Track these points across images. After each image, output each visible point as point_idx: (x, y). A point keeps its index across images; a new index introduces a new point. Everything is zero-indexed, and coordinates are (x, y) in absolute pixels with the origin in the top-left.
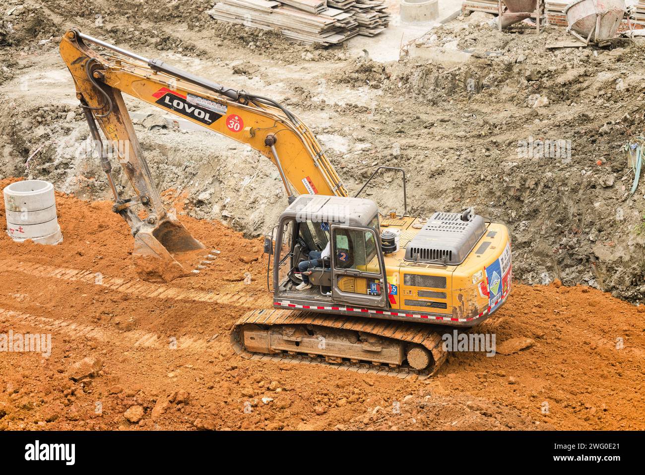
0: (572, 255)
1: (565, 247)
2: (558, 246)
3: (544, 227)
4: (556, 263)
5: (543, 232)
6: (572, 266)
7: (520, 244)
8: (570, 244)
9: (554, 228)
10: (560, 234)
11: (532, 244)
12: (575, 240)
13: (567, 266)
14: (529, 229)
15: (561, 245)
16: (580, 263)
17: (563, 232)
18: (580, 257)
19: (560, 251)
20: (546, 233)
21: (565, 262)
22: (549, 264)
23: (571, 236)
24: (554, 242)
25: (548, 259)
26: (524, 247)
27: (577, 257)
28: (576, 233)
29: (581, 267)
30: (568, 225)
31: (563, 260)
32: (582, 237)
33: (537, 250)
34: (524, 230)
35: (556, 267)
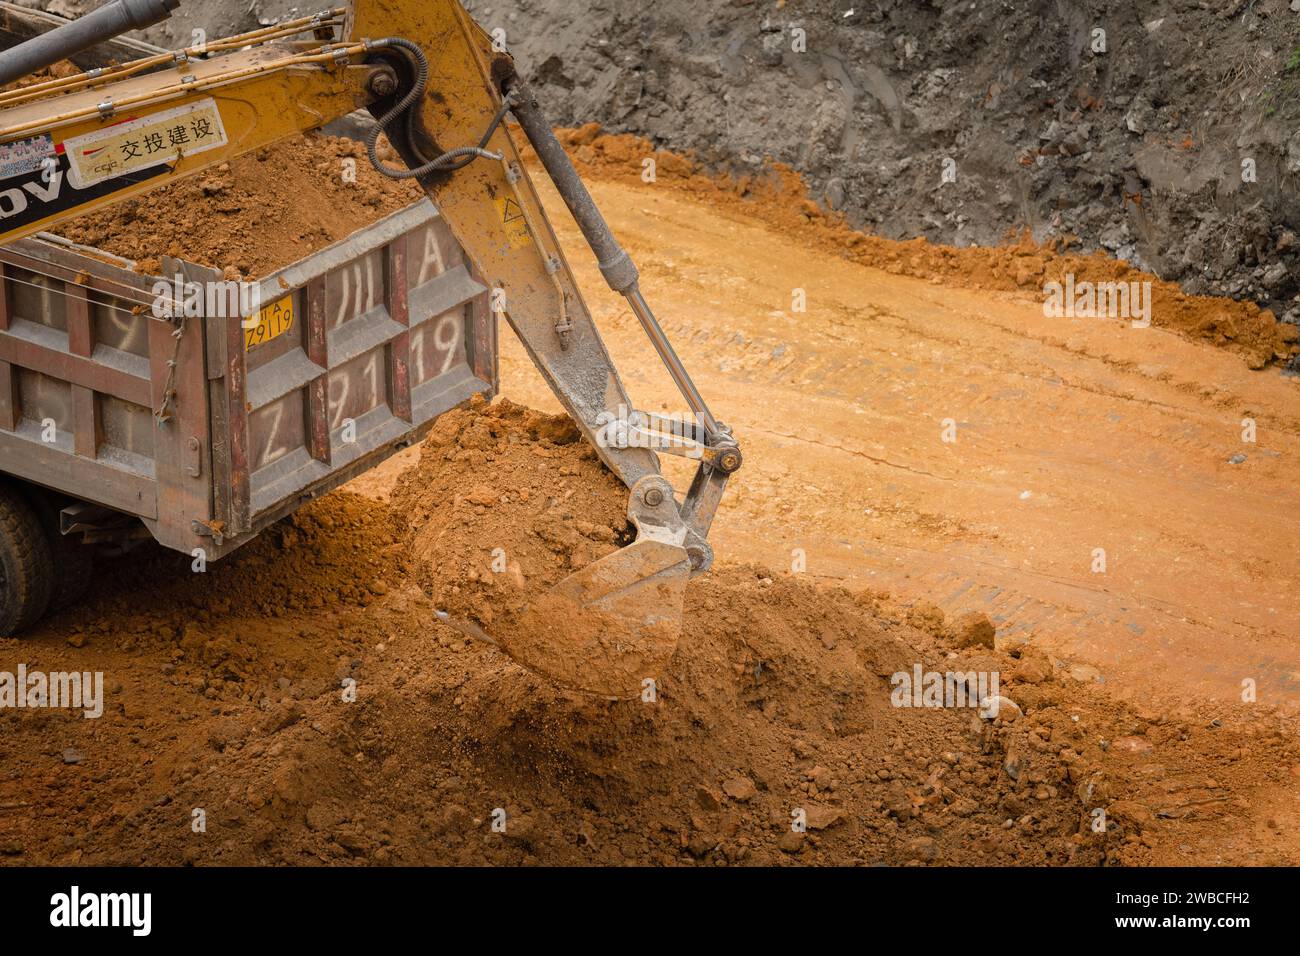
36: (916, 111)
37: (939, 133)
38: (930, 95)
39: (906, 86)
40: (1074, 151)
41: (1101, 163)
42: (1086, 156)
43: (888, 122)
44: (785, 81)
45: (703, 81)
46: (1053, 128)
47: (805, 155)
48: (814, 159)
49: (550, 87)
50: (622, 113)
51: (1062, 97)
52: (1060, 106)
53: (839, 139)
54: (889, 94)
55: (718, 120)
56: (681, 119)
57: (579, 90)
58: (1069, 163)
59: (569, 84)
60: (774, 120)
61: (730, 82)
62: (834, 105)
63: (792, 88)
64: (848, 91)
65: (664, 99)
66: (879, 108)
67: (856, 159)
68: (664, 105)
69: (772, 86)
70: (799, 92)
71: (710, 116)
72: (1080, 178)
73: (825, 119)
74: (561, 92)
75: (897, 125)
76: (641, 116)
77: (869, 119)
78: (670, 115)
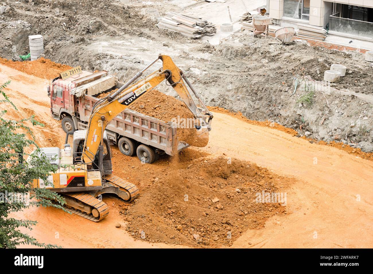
0: (273, 113)
1: (271, 111)
2: (268, 110)
3: (264, 104)
4: (267, 115)
5: (264, 105)
6: (273, 117)
7: (256, 109)
8: (272, 109)
9: (267, 104)
10: (269, 106)
11: (260, 109)
12: (274, 108)
13: (271, 117)
14: (259, 104)
16: (275, 116)
18: (275, 114)
19: (269, 112)
20: (265, 105)
21: (270, 116)
22: (265, 116)
23: (273, 107)
24: (267, 109)
25: (265, 114)
28: (274, 106)
29: (275, 118)
30: (272, 103)
31: (269, 115)
32: (277, 107)
33: (261, 111)
35: (267, 117)
36: (255, 106)
38: (256, 104)
39: (254, 103)
40: (273, 111)
41: (276, 112)
43: (252, 107)
45: (230, 102)
46: (270, 108)
47: (242, 110)
49: (213, 102)
50: (221, 105)
51: (271, 105)
52: (271, 106)
53: (246, 109)
54: (252, 104)
55: (232, 106)
56: (228, 106)
57: (216, 102)
58: (272, 112)
59: (215, 102)
60: (238, 106)
61: (233, 102)
64: (247, 103)
66: (251, 105)
67: (248, 111)
68: (226, 104)
69: (238, 102)
70: (241, 103)
72: (273, 114)
73: (244, 106)
74: (214, 103)
75: (253, 107)
76: (223, 106)
77: (249, 106)
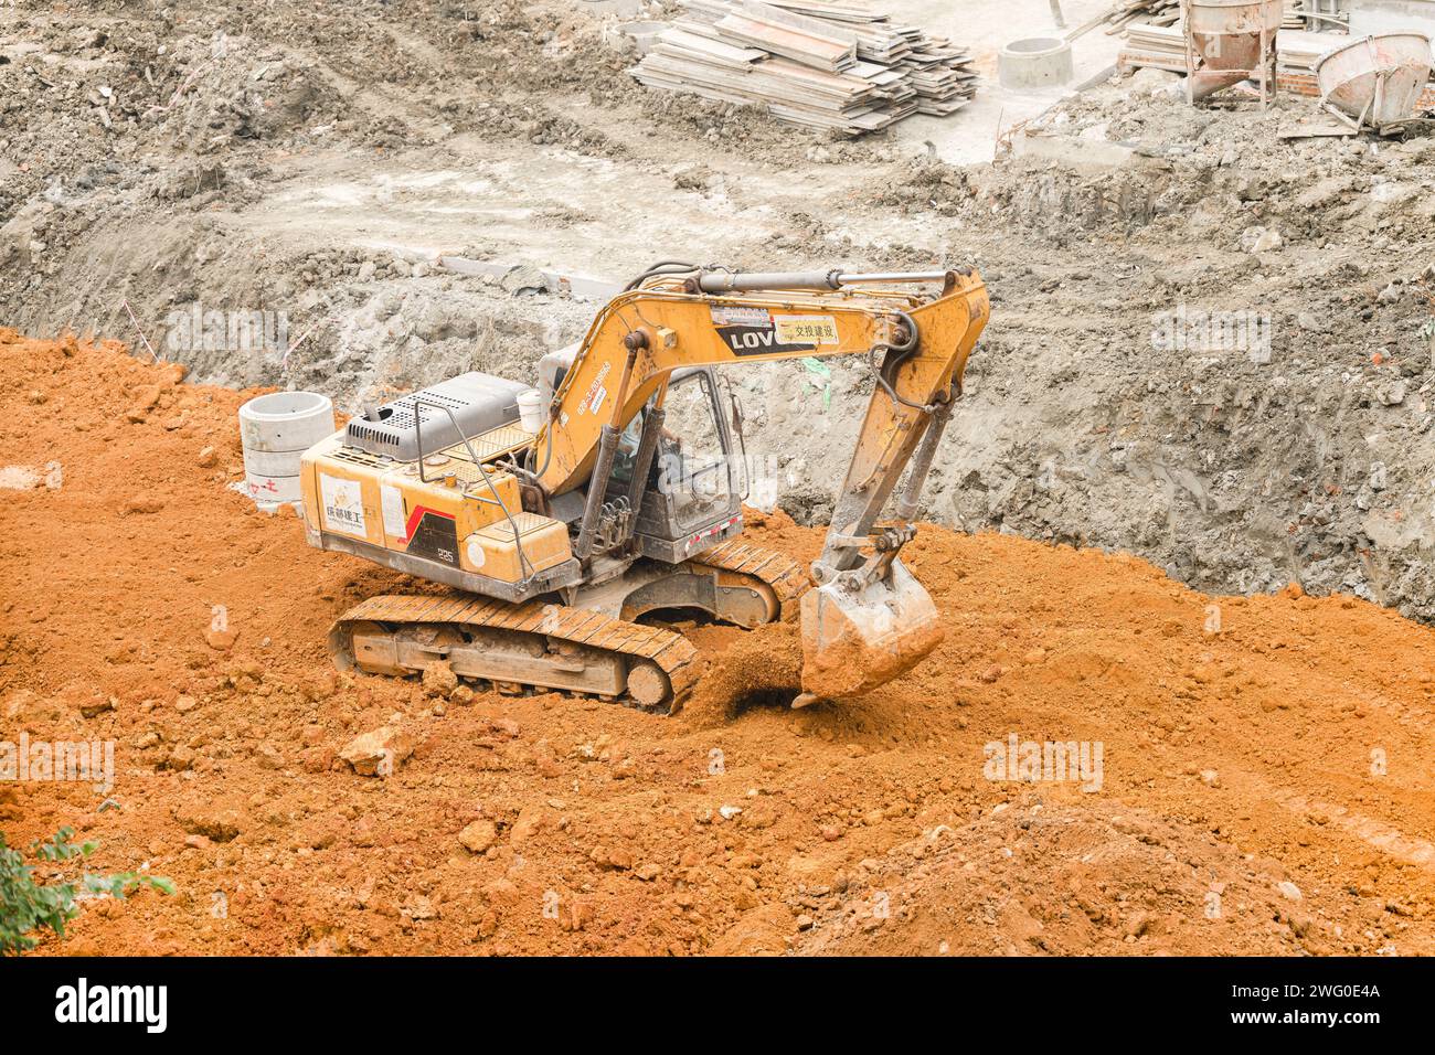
0: (1324, 535)
1: (1310, 521)
2: (1295, 519)
3: (1269, 483)
4: (1292, 551)
5: (1267, 492)
6: (1323, 558)
7: (1223, 514)
8: (1319, 515)
9: (1288, 484)
10: (1300, 496)
11: (1246, 516)
12: (1329, 507)
13: (1312, 557)
14: (1241, 487)
15: (1302, 517)
16: (1338, 552)
17: (1306, 493)
18: (1338, 540)
19: (1301, 528)
20: (1274, 493)
21: (1309, 550)
22: (1279, 554)
23: (1321, 499)
24: (1288, 512)
25: (1277, 545)
26: (1230, 521)
27: (1332, 539)
28: (1331, 494)
29: (1339, 560)
30: (1315, 479)
31: (1305, 546)
32: (1342, 502)
33: (1256, 527)
34: (1230, 488)
35: (1292, 559)
36: (1216, 498)
37: (1232, 512)
38: (1225, 487)
39: (1209, 482)
40: (1323, 522)
41: (1342, 530)
42: (1331, 525)
43: (1198, 506)
44: (1128, 482)
45: (1074, 484)
46: (1308, 508)
47: (1143, 529)
48: (1149, 533)
49: (971, 491)
50: (1020, 506)
51: (1313, 486)
52: (1312, 493)
53: (1165, 519)
54: (1198, 488)
55: (1085, 508)
56: (1059, 509)
57: (991, 492)
58: (1320, 530)
59: (985, 488)
60: (1122, 507)
61: (1091, 483)
62: (1161, 496)
63: (1133, 486)
64: (1171, 487)
65: (1048, 496)
66: (1192, 497)
67: (1177, 531)
68: (1048, 500)
69: (1119, 485)
70: (1137, 488)
71: (1079, 506)
72: (1328, 540)
73: (1156, 506)
74: (980, 494)
75: (1204, 508)
76: (1033, 508)
77: (1185, 504)
78: (1052, 506)
